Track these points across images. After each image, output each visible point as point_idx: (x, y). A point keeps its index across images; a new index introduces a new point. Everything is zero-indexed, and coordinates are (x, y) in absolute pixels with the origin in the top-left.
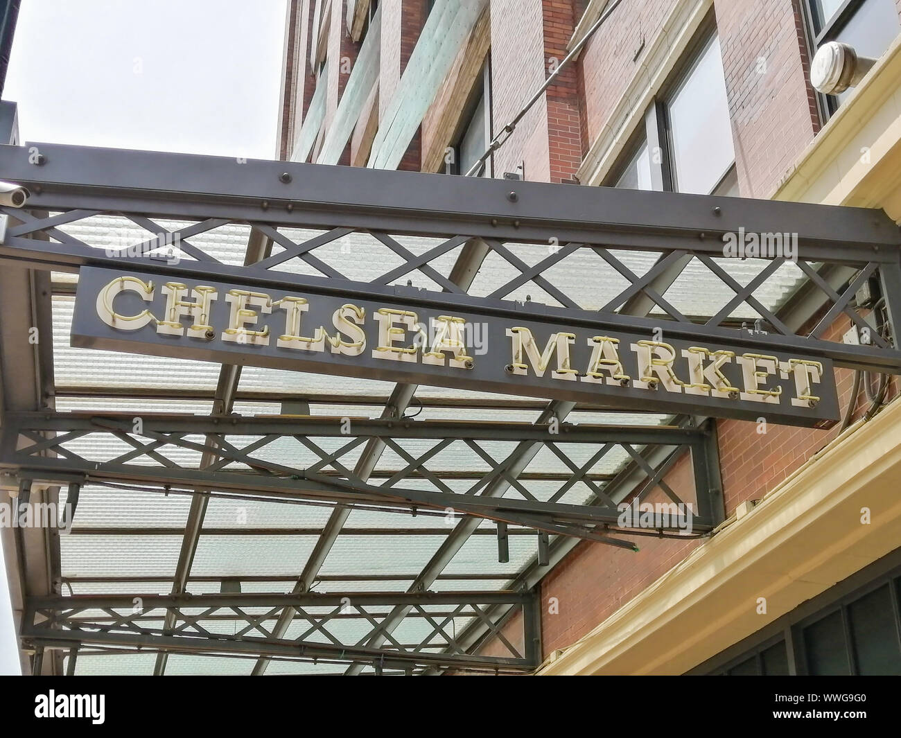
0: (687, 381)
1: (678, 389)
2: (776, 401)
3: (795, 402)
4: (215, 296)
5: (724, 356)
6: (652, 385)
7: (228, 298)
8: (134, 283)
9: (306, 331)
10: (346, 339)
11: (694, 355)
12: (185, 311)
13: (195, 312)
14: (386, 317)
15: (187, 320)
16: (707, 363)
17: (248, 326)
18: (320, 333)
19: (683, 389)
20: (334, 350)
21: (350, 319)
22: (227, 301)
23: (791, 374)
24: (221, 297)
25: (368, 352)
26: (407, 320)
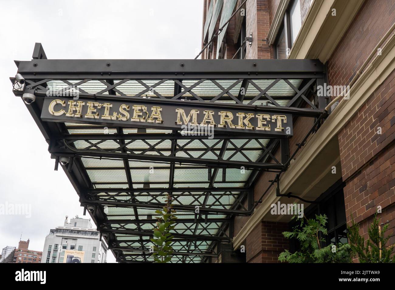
0: (237, 124)
1: (234, 127)
2: (269, 130)
3: (276, 130)
4: (84, 104)
5: (250, 116)
6: (225, 126)
7: (88, 104)
8: (59, 101)
9: (111, 114)
10: (123, 115)
11: (241, 115)
12: (74, 109)
13: (78, 109)
14: (137, 108)
15: (75, 112)
16: (245, 118)
17: (93, 113)
18: (115, 114)
19: (236, 127)
20: (119, 119)
21: (124, 109)
22: (87, 105)
23: (276, 120)
24: (86, 104)
25: (130, 119)
26: (143, 108)
